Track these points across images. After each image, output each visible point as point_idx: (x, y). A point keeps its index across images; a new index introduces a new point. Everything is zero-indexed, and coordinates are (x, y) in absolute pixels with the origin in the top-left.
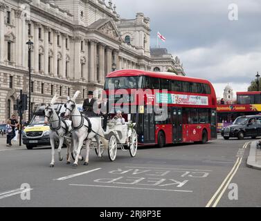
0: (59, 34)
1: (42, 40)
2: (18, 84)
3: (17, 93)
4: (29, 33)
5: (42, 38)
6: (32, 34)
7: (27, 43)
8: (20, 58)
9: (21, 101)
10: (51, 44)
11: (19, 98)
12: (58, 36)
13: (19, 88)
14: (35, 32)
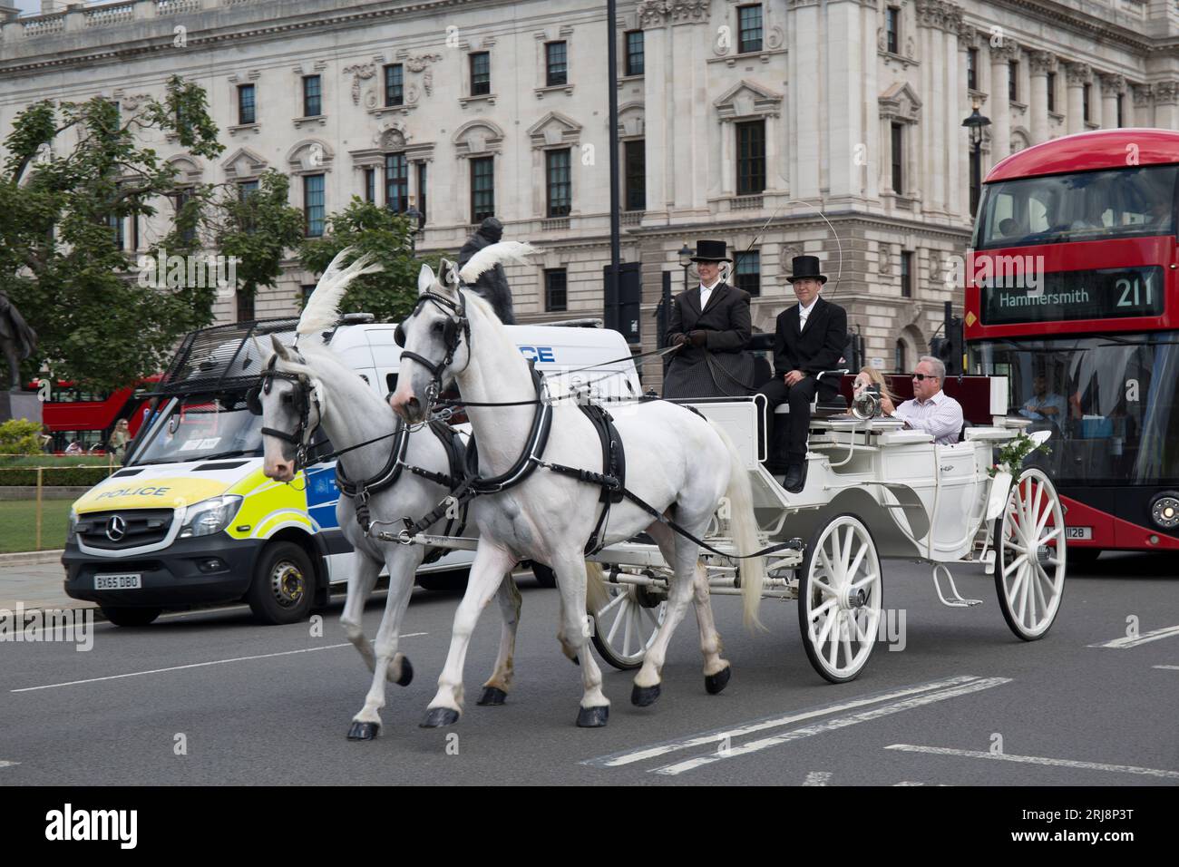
0: (1091, 79)
1: (1022, 108)
2: (932, 280)
3: (931, 315)
4: (973, 84)
5: (1024, 97)
6: (985, 86)
7: (967, 123)
8: (939, 180)
9: (949, 345)
10: (1059, 118)
11: (942, 335)
12: (1087, 87)
13: (935, 296)
14: (995, 78)
